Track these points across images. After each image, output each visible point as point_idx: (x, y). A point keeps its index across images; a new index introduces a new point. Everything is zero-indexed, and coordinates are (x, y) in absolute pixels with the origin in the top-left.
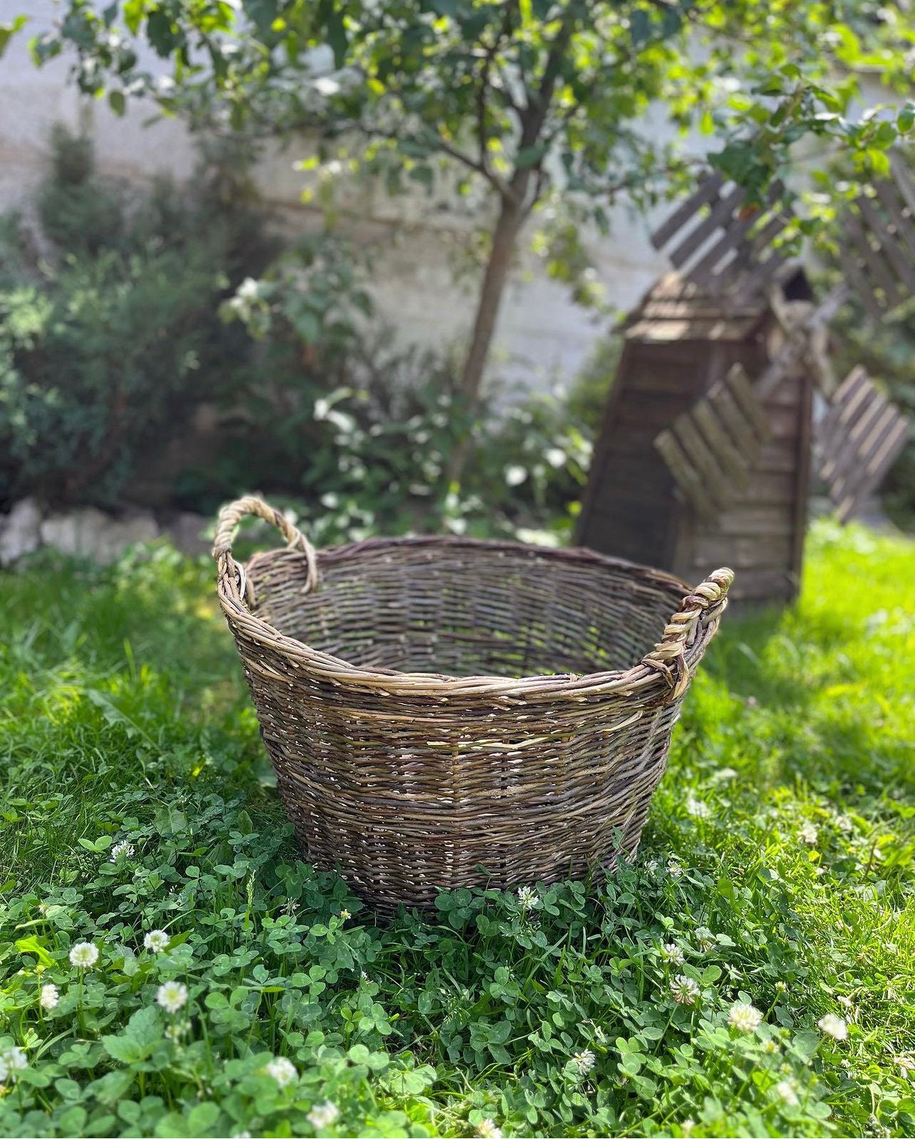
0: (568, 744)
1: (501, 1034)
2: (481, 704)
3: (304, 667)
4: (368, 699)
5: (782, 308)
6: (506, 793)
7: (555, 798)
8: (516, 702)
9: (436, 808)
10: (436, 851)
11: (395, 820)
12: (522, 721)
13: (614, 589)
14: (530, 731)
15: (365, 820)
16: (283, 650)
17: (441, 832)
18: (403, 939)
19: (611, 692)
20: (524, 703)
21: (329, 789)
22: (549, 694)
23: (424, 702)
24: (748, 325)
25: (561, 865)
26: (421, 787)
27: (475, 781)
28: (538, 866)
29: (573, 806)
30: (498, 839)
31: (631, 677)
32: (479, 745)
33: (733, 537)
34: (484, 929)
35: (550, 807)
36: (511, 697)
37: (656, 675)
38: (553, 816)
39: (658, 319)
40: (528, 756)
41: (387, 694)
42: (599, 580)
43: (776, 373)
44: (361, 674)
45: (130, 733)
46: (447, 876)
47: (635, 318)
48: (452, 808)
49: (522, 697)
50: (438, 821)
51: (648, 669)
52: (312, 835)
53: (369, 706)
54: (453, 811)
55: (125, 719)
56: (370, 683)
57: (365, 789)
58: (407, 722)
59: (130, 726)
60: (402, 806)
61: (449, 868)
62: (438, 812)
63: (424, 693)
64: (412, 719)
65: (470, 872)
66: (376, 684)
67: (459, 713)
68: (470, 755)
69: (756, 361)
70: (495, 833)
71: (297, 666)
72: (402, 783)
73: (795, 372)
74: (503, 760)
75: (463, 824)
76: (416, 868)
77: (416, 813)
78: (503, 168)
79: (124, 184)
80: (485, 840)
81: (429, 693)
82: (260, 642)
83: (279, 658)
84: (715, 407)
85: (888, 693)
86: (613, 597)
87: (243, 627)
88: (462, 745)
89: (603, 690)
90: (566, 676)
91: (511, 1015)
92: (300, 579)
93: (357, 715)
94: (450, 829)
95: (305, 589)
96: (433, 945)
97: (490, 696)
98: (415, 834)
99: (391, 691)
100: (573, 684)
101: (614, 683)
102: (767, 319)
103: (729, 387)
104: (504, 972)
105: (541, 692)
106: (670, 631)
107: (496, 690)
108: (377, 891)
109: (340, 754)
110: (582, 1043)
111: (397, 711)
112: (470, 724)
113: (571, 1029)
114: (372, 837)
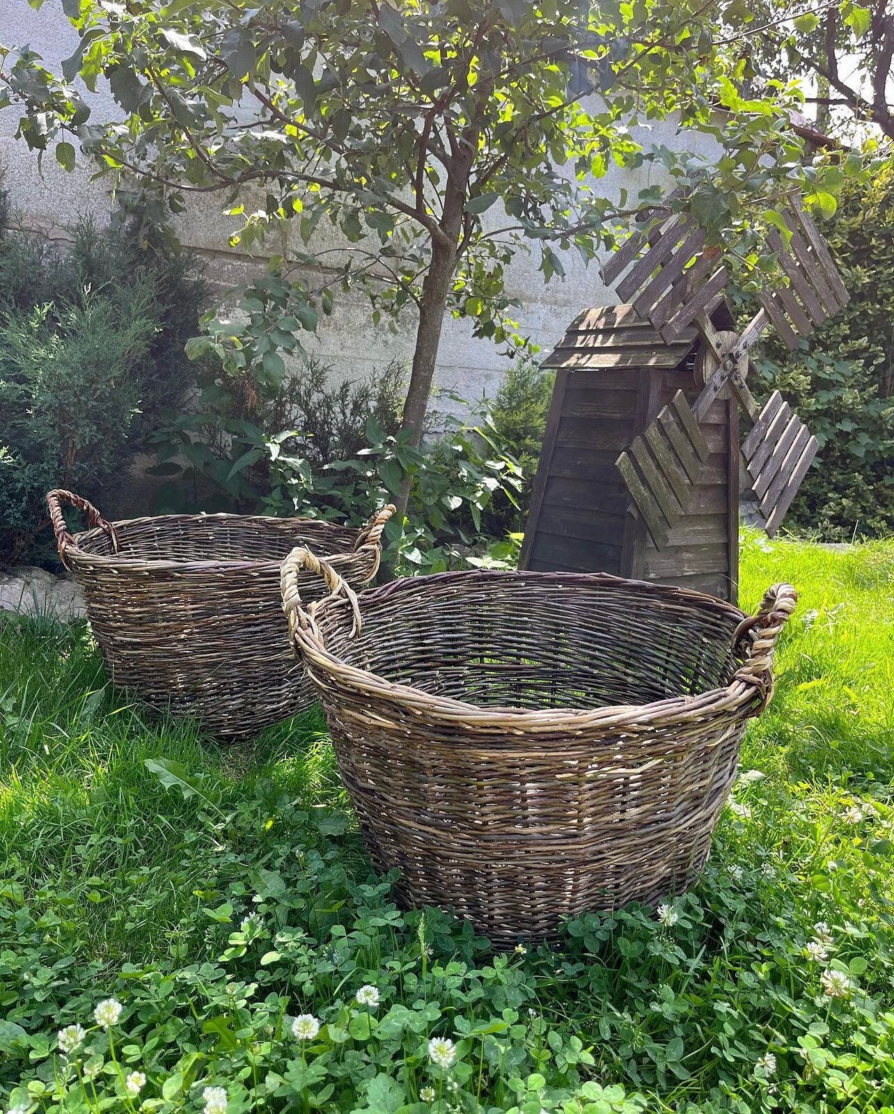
0: (683, 762)
1: (676, 1050)
2: (610, 734)
3: (429, 713)
4: (499, 739)
5: (713, 337)
6: (627, 816)
7: (668, 815)
8: (645, 728)
9: (559, 838)
10: (556, 884)
11: (517, 853)
12: (648, 745)
13: (638, 608)
14: (650, 754)
15: (485, 857)
16: (402, 698)
17: (563, 861)
18: (543, 971)
19: (721, 709)
20: (652, 728)
21: (445, 831)
22: (673, 717)
23: (552, 738)
24: (683, 353)
25: (664, 878)
26: (545, 819)
27: (600, 808)
28: (644, 882)
29: (682, 821)
30: (617, 860)
31: (737, 693)
32: (604, 772)
34: (626, 950)
35: (664, 825)
36: (640, 724)
37: (753, 689)
38: (665, 832)
40: (646, 779)
41: (521, 733)
42: (620, 601)
44: (492, 715)
45: (186, 795)
46: (565, 902)
48: (575, 836)
49: (650, 723)
50: (562, 851)
51: (743, 685)
52: (417, 878)
53: (498, 746)
54: (578, 839)
55: (181, 783)
56: (502, 723)
57: (487, 827)
58: (539, 758)
59: (186, 788)
60: (524, 841)
61: (568, 894)
62: (564, 841)
63: (559, 728)
64: (544, 754)
65: (587, 896)
66: (510, 724)
67: (591, 744)
68: (596, 784)
69: (696, 387)
70: (615, 855)
71: (420, 713)
72: (525, 817)
74: (625, 785)
75: (586, 850)
76: (534, 899)
77: (539, 845)
80: (605, 863)
81: (565, 728)
82: (369, 692)
83: (394, 707)
84: (662, 429)
87: (345, 679)
88: (589, 774)
89: (717, 708)
90: (680, 698)
91: (679, 1031)
92: (346, 625)
93: (485, 755)
94: (573, 857)
95: (352, 634)
96: (581, 973)
97: (620, 725)
98: (539, 866)
99: (526, 729)
100: (688, 705)
101: (723, 701)
102: (700, 345)
103: (675, 412)
104: (666, 990)
105: (665, 716)
106: (760, 647)
107: (626, 719)
108: (491, 926)
109: (460, 795)
110: (761, 1049)
111: (527, 748)
112: (600, 753)
113: (742, 1036)
114: (489, 874)
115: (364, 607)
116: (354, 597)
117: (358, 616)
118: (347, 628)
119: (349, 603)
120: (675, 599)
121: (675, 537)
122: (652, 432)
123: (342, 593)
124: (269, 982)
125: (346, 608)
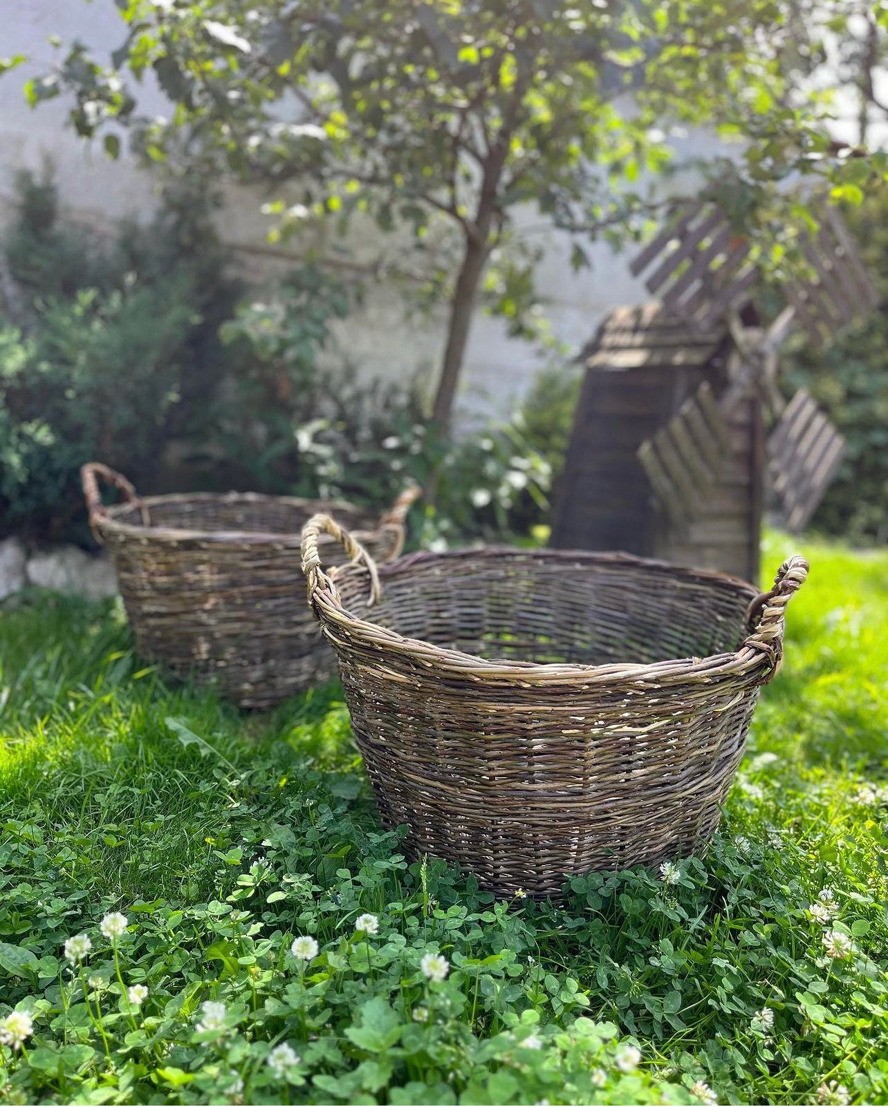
0: (689, 725)
1: (673, 1003)
2: (617, 690)
3: (439, 665)
4: (507, 692)
5: (741, 335)
6: (632, 775)
7: (674, 778)
8: (651, 685)
9: (565, 796)
10: (560, 840)
11: (522, 811)
12: (653, 704)
13: (655, 588)
14: (657, 714)
15: (492, 813)
16: (414, 651)
17: (568, 819)
18: (545, 925)
19: (728, 672)
20: (659, 686)
21: (452, 786)
22: (680, 677)
23: (559, 692)
24: (708, 351)
25: (670, 845)
26: (552, 775)
27: (606, 766)
28: (650, 847)
29: (688, 785)
30: (622, 821)
31: (743, 658)
32: (610, 730)
33: (700, 546)
34: (627, 908)
35: (669, 787)
36: (646, 681)
37: (762, 655)
38: (671, 795)
39: (615, 349)
40: (653, 738)
41: (528, 686)
42: (637, 581)
43: (736, 393)
44: (500, 667)
45: (204, 752)
46: (570, 862)
47: (593, 348)
48: (581, 794)
49: (656, 681)
50: (567, 808)
51: (752, 651)
52: (424, 835)
53: (506, 699)
54: (583, 797)
55: (200, 741)
56: (510, 676)
57: (493, 782)
58: (546, 712)
59: (204, 746)
60: (529, 797)
61: (573, 854)
62: (569, 799)
63: (566, 682)
64: (550, 708)
65: (591, 857)
66: (518, 676)
67: (597, 700)
68: (602, 741)
69: (721, 384)
70: (620, 815)
71: (430, 665)
72: (532, 773)
73: (751, 392)
74: (631, 744)
75: (590, 808)
76: (539, 857)
77: (545, 802)
78: (468, 210)
79: (88, 229)
80: (610, 823)
81: (572, 682)
82: (382, 645)
83: (407, 661)
84: (687, 422)
85: (871, 678)
86: (654, 595)
87: (359, 634)
88: (595, 731)
89: (724, 670)
90: (688, 660)
91: (677, 985)
92: (364, 593)
93: (493, 708)
94: (579, 815)
95: (370, 602)
96: (580, 928)
97: (627, 682)
98: (544, 823)
99: (532, 682)
100: (698, 667)
101: (731, 664)
102: (727, 344)
103: (699, 404)
104: (666, 944)
105: (672, 675)
106: (770, 614)
107: (633, 676)
108: (496, 884)
109: (468, 749)
110: (759, 1004)
111: (533, 702)
112: (606, 710)
113: (741, 992)
114: (495, 830)
115: (384, 577)
116: (373, 567)
117: (377, 585)
118: (366, 596)
119: (368, 572)
120: (691, 579)
121: (698, 534)
122: (677, 426)
123: (362, 562)
124: (274, 922)
125: (365, 576)
